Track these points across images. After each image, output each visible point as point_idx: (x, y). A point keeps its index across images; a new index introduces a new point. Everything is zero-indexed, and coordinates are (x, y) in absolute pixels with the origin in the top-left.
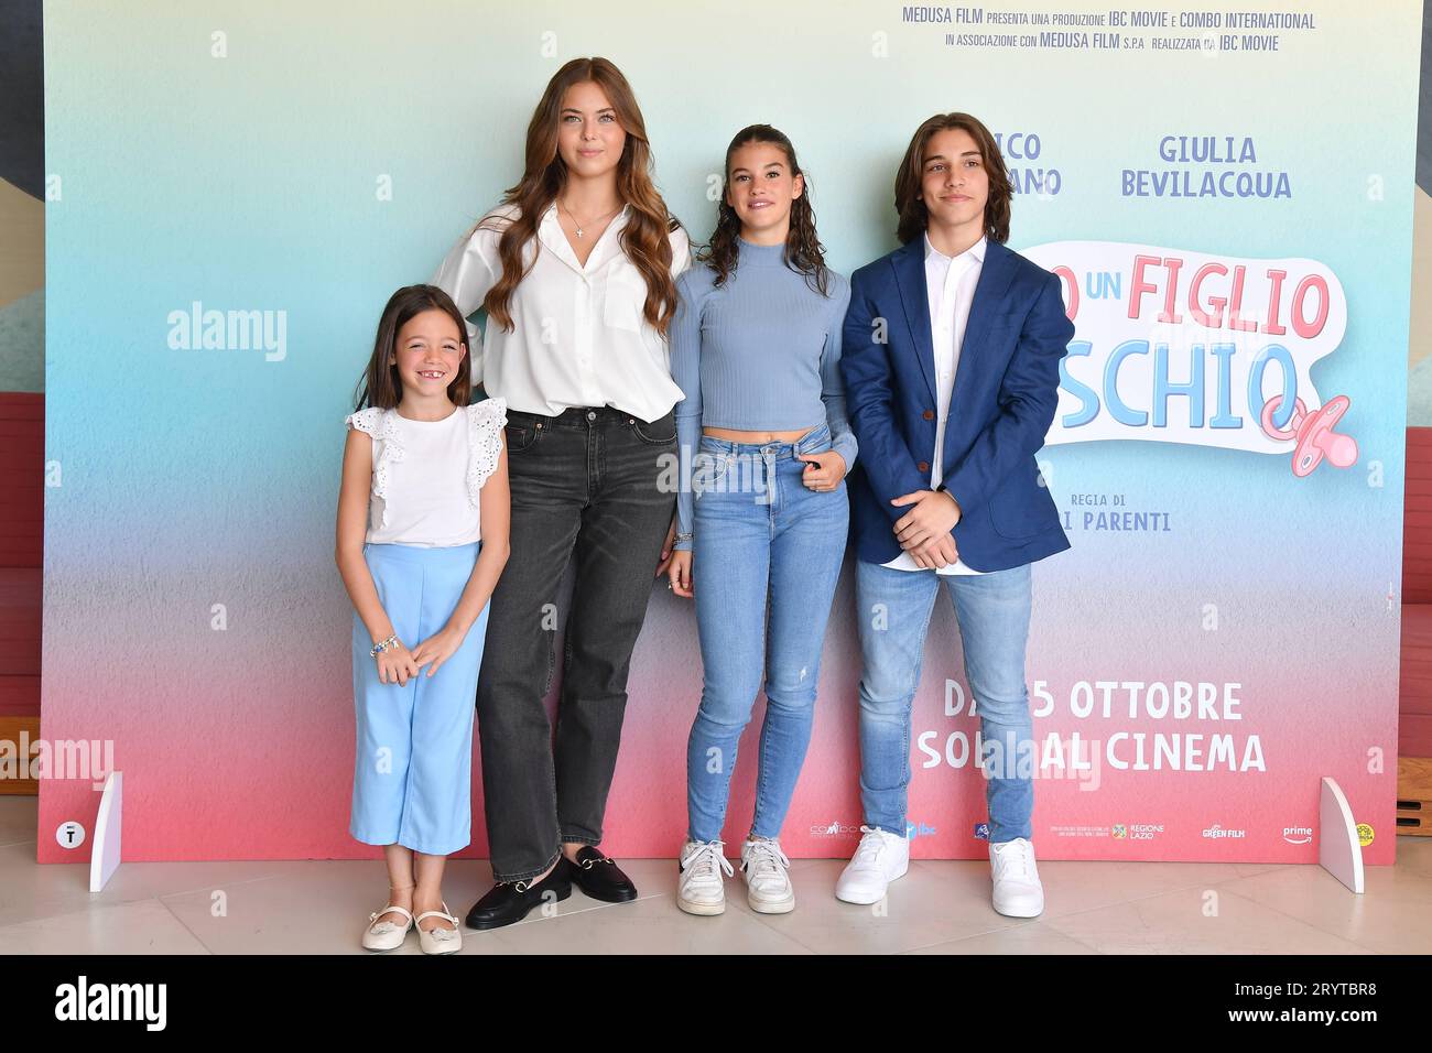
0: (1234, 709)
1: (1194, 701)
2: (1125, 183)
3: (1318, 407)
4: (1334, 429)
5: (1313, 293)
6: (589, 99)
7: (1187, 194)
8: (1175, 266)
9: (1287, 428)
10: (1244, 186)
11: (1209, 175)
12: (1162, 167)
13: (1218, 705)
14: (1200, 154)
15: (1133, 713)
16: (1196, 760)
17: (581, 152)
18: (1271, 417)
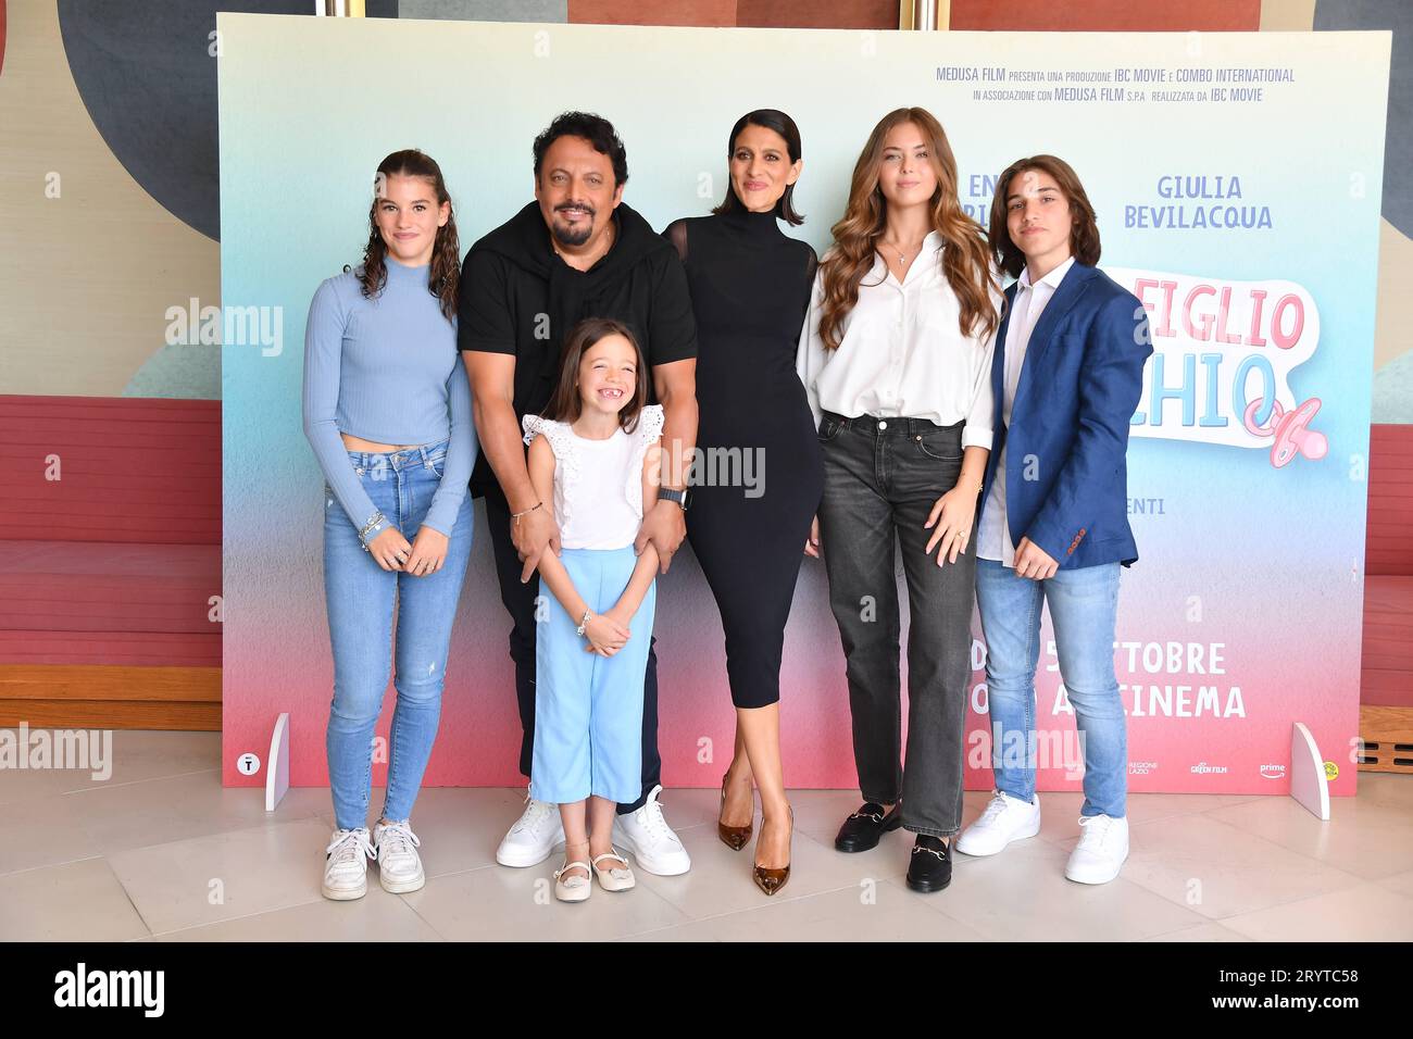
0: (1219, 665)
1: (1184, 658)
2: (1128, 217)
3: (1294, 408)
4: (1306, 427)
5: (1290, 310)
6: (909, 139)
7: (1181, 226)
8: (1170, 288)
9: (1267, 426)
10: (1231, 219)
11: (1200, 209)
12: (1159, 203)
13: (1205, 662)
14: (1193, 191)
15: (1132, 669)
16: (1185, 708)
17: (900, 185)
18: (1253, 417)
